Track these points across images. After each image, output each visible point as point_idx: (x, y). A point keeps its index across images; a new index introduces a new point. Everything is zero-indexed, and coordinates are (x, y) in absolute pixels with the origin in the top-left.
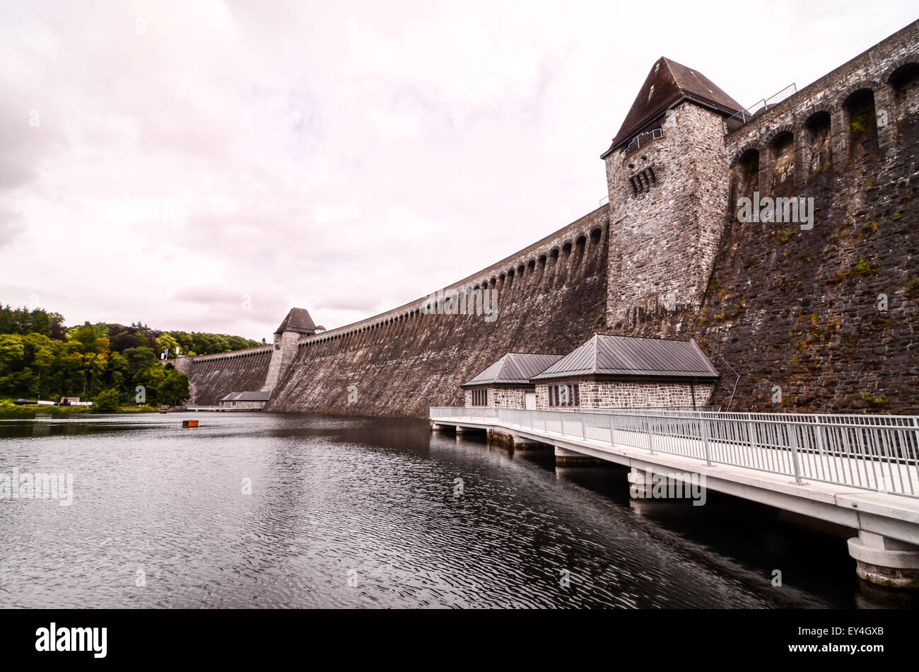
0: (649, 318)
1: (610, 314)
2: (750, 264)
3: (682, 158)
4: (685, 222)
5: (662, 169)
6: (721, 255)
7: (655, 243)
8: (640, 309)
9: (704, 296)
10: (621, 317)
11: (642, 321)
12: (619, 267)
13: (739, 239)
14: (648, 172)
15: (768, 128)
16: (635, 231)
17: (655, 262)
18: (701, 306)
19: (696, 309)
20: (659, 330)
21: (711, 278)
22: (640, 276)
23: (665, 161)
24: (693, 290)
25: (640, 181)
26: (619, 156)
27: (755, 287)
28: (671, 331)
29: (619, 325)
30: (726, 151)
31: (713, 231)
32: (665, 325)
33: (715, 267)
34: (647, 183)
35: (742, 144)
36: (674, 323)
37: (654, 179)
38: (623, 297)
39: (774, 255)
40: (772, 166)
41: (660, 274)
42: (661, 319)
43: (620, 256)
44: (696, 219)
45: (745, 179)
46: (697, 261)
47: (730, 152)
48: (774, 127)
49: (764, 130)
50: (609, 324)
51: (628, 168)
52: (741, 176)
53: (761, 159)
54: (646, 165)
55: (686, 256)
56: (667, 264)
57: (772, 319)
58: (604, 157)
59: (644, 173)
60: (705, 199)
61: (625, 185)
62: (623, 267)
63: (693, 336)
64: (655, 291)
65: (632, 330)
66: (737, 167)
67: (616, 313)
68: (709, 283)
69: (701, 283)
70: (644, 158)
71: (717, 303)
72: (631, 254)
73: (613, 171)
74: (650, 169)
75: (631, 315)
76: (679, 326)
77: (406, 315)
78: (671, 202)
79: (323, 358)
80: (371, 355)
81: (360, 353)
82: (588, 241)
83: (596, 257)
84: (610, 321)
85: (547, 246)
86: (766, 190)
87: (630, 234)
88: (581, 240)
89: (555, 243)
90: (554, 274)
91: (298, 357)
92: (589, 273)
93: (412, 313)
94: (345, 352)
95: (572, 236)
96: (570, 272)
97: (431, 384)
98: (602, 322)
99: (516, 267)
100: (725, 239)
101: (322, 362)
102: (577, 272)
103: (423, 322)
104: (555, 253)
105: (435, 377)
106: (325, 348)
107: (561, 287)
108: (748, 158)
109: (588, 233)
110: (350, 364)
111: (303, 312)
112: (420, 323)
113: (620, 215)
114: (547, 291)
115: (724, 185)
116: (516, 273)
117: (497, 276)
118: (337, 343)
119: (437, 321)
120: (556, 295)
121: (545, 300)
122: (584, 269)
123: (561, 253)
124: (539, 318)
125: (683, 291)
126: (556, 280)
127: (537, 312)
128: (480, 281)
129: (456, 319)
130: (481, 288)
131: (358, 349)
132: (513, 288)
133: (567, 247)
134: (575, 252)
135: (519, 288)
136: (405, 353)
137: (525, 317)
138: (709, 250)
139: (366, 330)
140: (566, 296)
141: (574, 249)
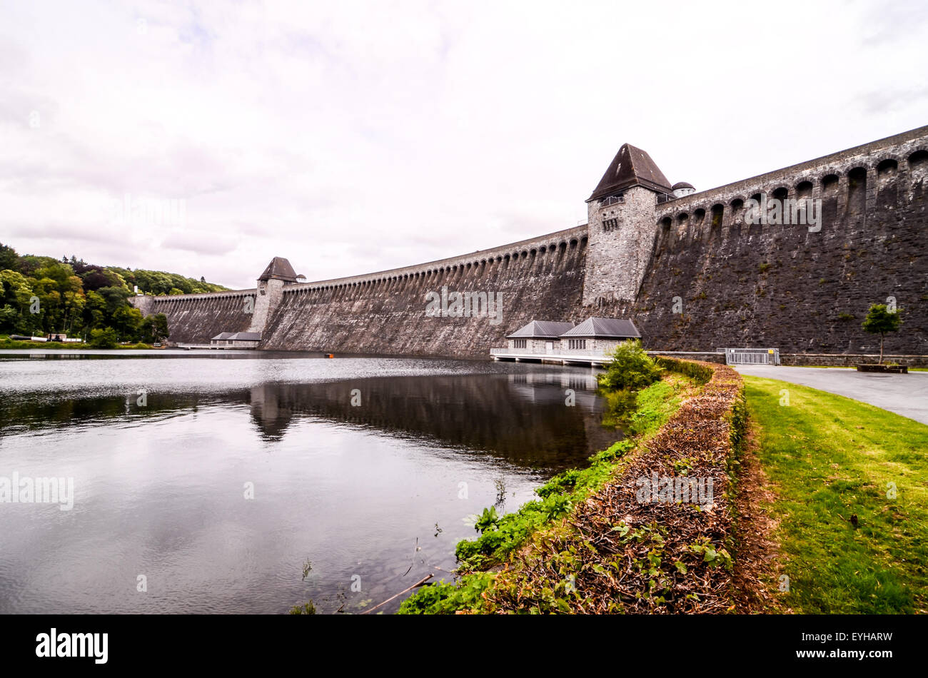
0: (608, 304)
1: (585, 299)
2: (660, 283)
3: (633, 218)
4: (631, 256)
5: (622, 221)
6: (647, 275)
7: (614, 263)
8: (603, 299)
9: (637, 296)
10: (592, 302)
11: (604, 305)
12: (592, 272)
13: (657, 268)
14: (614, 221)
15: (677, 209)
16: (603, 253)
17: (613, 274)
18: (635, 302)
19: (633, 303)
20: (613, 312)
21: (641, 287)
22: (604, 280)
23: (624, 217)
24: (632, 293)
25: (608, 225)
26: (596, 204)
27: (661, 296)
28: (619, 313)
29: (590, 306)
30: (655, 214)
31: (645, 261)
32: (616, 309)
33: (643, 281)
34: (613, 226)
35: (664, 213)
36: (621, 309)
37: (617, 226)
38: (593, 291)
39: (671, 281)
40: (677, 229)
41: (616, 281)
42: (614, 305)
43: (593, 266)
44: (637, 255)
45: (664, 231)
46: (636, 278)
47: (657, 216)
48: (680, 209)
49: (675, 209)
50: (584, 305)
51: (602, 215)
52: (661, 230)
53: (672, 225)
54: (613, 217)
55: (630, 274)
56: (620, 276)
57: (666, 313)
58: (587, 202)
59: (611, 221)
60: (642, 243)
61: (601, 225)
62: (595, 273)
63: (630, 317)
64: (612, 290)
65: (598, 310)
66: (660, 225)
67: (588, 299)
68: (640, 290)
69: (636, 290)
70: (613, 213)
71: (643, 301)
72: (600, 266)
73: (592, 212)
74: (615, 220)
75: (598, 301)
76: (624, 310)
77: (406, 276)
78: (625, 242)
79: (315, 306)
80: (371, 306)
81: (358, 304)
82: (568, 246)
83: (573, 259)
84: (585, 303)
85: (538, 243)
86: (672, 244)
87: (600, 254)
88: (563, 245)
89: (543, 243)
90: (542, 264)
91: (284, 302)
92: (568, 268)
93: (412, 276)
94: (340, 301)
95: (557, 240)
96: (554, 265)
97: (447, 333)
98: (580, 302)
99: (511, 253)
100: (650, 266)
101: (315, 308)
102: (560, 266)
103: (423, 284)
104: (543, 249)
105: (448, 328)
106: (315, 296)
107: (548, 274)
108: (666, 222)
109: (568, 241)
110: (349, 313)
111: (286, 261)
112: (421, 284)
113: (595, 241)
114: (537, 275)
115: (653, 234)
116: (511, 258)
117: (495, 257)
118: (329, 293)
119: (438, 284)
120: (545, 280)
121: (536, 282)
122: (564, 265)
123: (547, 251)
124: (533, 294)
125: (627, 292)
126: (544, 269)
127: (531, 289)
128: (479, 259)
129: (458, 285)
130: (480, 264)
131: (355, 300)
132: (509, 268)
133: (553, 247)
134: (558, 252)
135: (514, 269)
136: (410, 307)
137: (522, 291)
138: (641, 272)
139: (362, 284)
140: (552, 281)
141: (557, 249)
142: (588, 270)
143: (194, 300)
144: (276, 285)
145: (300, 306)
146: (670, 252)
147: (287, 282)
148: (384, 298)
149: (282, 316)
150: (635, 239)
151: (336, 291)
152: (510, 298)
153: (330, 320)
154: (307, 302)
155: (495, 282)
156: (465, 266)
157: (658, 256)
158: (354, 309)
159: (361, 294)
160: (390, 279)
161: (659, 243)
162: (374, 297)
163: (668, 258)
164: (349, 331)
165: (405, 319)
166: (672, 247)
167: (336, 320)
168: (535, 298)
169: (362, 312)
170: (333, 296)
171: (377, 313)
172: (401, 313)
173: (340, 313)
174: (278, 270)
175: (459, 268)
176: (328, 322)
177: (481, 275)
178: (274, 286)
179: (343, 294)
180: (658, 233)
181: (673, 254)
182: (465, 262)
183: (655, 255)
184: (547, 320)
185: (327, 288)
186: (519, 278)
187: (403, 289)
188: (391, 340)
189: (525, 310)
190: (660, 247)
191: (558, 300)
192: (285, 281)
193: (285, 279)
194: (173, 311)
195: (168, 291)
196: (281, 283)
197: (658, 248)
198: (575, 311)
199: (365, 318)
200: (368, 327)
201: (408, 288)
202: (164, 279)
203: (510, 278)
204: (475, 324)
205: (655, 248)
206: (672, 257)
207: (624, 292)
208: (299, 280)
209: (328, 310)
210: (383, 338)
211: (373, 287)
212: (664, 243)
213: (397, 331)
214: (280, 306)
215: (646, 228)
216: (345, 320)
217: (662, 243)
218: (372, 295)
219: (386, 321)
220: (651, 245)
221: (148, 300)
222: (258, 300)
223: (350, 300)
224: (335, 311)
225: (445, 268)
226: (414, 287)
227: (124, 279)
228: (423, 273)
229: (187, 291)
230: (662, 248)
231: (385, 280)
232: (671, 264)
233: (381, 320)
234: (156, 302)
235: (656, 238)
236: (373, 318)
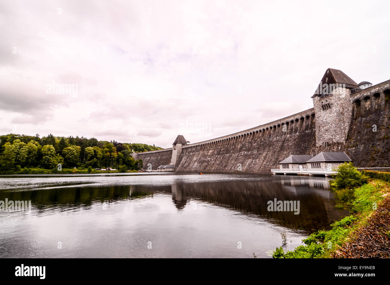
0: (330, 145)
1: (317, 143)
2: (359, 132)
3: (338, 102)
4: (340, 120)
5: (332, 104)
6: (350, 129)
7: (331, 125)
8: (327, 142)
9: (346, 140)
10: (321, 144)
11: (328, 146)
12: (319, 130)
13: (356, 125)
14: (328, 105)
15: (363, 95)
16: (324, 120)
17: (331, 130)
18: (346, 143)
19: (345, 144)
20: (334, 149)
21: (348, 135)
22: (326, 133)
23: (333, 102)
24: (343, 138)
25: (325, 107)
26: (317, 98)
27: (360, 139)
28: (337, 149)
29: (320, 146)
30: (351, 99)
31: (348, 122)
32: (335, 147)
33: (349, 132)
34: (327, 107)
35: (356, 98)
36: (338, 147)
37: (330, 107)
38: (321, 139)
39: (365, 131)
40: (364, 105)
41: (333, 133)
42: (334, 145)
43: (319, 127)
44: (343, 119)
45: (357, 107)
46: (344, 131)
47: (352, 99)
48: (365, 95)
49: (362, 95)
50: (317, 146)
51: (321, 103)
52: (355, 106)
53: (361, 103)
54: (327, 103)
55: (340, 129)
56: (335, 131)
57: (365, 148)
58: (312, 97)
59: (326, 105)
60: (346, 114)
61: (321, 108)
62: (321, 130)
63: (344, 151)
64: (331, 138)
65: (325, 148)
66: (355, 104)
67: (319, 143)
68: (347, 137)
69: (345, 137)
70: (326, 101)
71: (350, 142)
72: (323, 127)
73: (315, 102)
74: (328, 104)
75: (324, 144)
76: (340, 148)
77: (230, 139)
78: (335, 114)
79: (194, 153)
80: (216, 152)
81: (210, 151)
82: (305, 119)
83: (308, 124)
84: (317, 145)
85: (289, 119)
86: (363, 112)
87: (322, 121)
88: (302, 119)
89: (292, 118)
90: (292, 128)
91: (182, 152)
92: (306, 129)
93: (232, 138)
94: (203, 151)
95: (299, 117)
96: (299, 128)
97: (249, 162)
98: (314, 145)
99: (276, 125)
100: (352, 124)
101: (194, 154)
102: (302, 129)
103: (237, 141)
104: (292, 122)
105: (250, 160)
106: (194, 149)
107: (296, 133)
108: (358, 102)
109: (305, 117)
110: (207, 155)
111: (182, 136)
112: (236, 142)
113: (319, 115)
114: (290, 134)
115: (351, 109)
116: (277, 127)
117: (269, 127)
118: (199, 148)
119: (244, 141)
120: (295, 135)
121: (291, 137)
122: (304, 128)
123: (294, 122)
124: (290, 142)
125: (340, 138)
126: (294, 130)
127: (288, 140)
128: (262, 129)
129: (253, 141)
130: (262, 131)
131: (209, 150)
132: (276, 131)
133: (297, 120)
134: (300, 122)
135: (279, 132)
136: (232, 152)
137: (284, 142)
138: (347, 128)
139: (212, 143)
140: (299, 136)
141: (299, 121)
142: (317, 129)
143: (151, 153)
144: (179, 145)
145: (188, 153)
146: (362, 117)
147: (183, 144)
148: (221, 148)
149: (182, 158)
150: (341, 112)
151: (202, 147)
152: (278, 145)
153: (200, 159)
154: (191, 152)
155: (270, 138)
156: (255, 133)
157: (356, 119)
158: (209, 154)
159: (211, 148)
160: (223, 140)
161: (355, 113)
162: (217, 148)
163: (361, 120)
164: (208, 163)
165: (230, 157)
166: (363, 114)
167: (203, 159)
168: (291, 144)
169: (213, 155)
170: (201, 149)
171: (218, 155)
172: (229, 155)
173: (204, 156)
174: (180, 140)
175: (252, 133)
176: (199, 159)
177: (263, 136)
178: (179, 146)
179: (204, 148)
180: (353, 108)
181: (364, 117)
182: (255, 130)
183: (353, 118)
184: (298, 154)
185: (198, 146)
186: (282, 136)
187: (228, 144)
188: (225, 166)
189: (286, 150)
190: (356, 114)
191: (303, 145)
192: (182, 144)
193: (182, 143)
194: (145, 158)
195: (143, 150)
196: (181, 145)
197: (355, 115)
198: (313, 149)
199: (214, 157)
200: (215, 161)
201: (231, 144)
202: (141, 146)
203: (277, 136)
204: (262, 158)
205: (353, 115)
206: (364, 119)
207: (338, 138)
208: (187, 143)
209: (199, 155)
210: (222, 165)
211: (216, 144)
212: (358, 112)
213: (227, 162)
214: (181, 154)
215: (346, 106)
216: (206, 158)
217: (357, 113)
218: (216, 148)
219: (223, 158)
220: (351, 114)
221: (136, 154)
222: (173, 152)
223: (207, 150)
224: (202, 155)
225: (246, 134)
226: (233, 143)
227: (129, 147)
228: (237, 137)
229: (149, 150)
230: (357, 115)
231: (221, 141)
232: (364, 123)
233: (220, 158)
234: (139, 155)
235: (353, 110)
236: (217, 157)
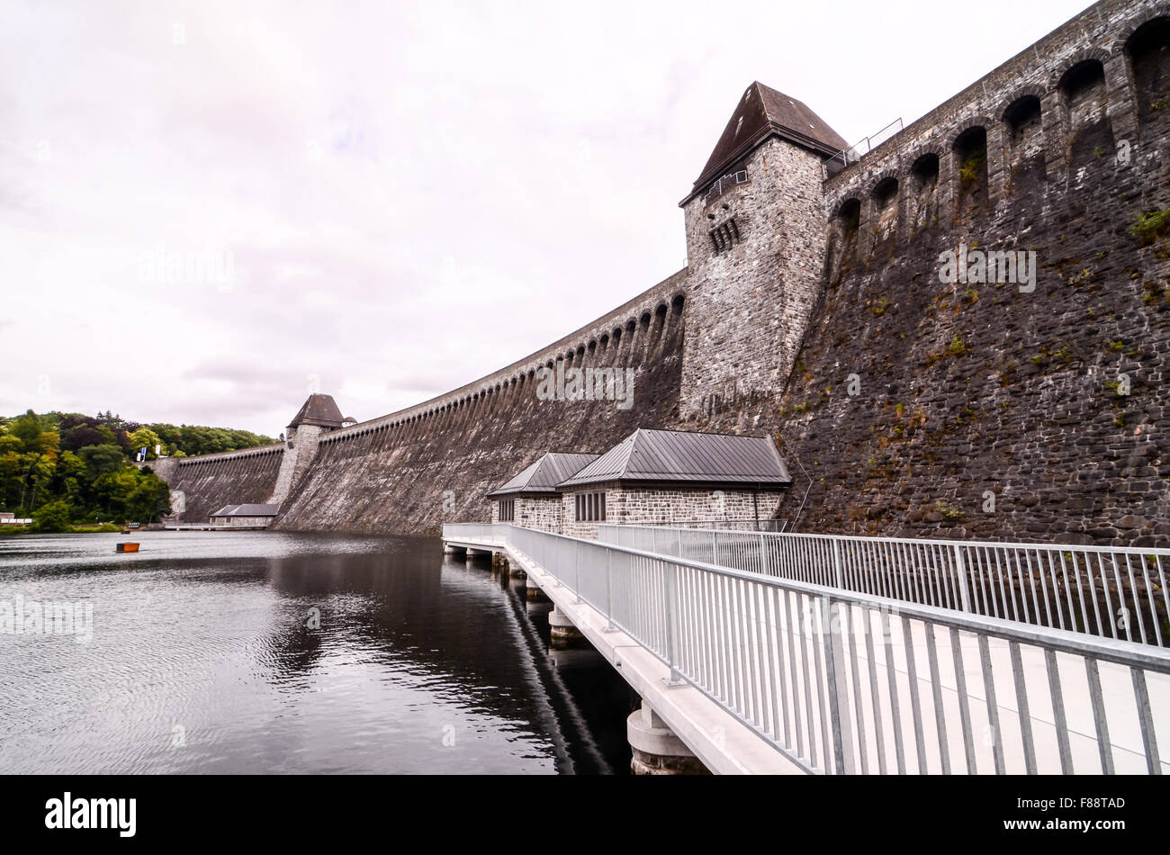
0: (726, 409)
1: (684, 403)
2: (841, 341)
3: (768, 208)
4: (769, 288)
5: (746, 221)
6: (811, 332)
7: (736, 314)
8: (717, 397)
9: (787, 381)
10: (696, 407)
11: (718, 412)
12: (696, 344)
13: (833, 310)
14: (729, 225)
15: (870, 173)
16: (715, 299)
17: (735, 337)
18: (783, 394)
19: (777, 397)
20: (735, 424)
21: (797, 359)
22: (717, 356)
23: (750, 211)
24: (775, 374)
25: (721, 236)
26: (699, 204)
28: (748, 425)
29: (692, 418)
30: (824, 202)
31: (803, 300)
32: (742, 418)
33: (803, 345)
34: (730, 238)
35: (842, 193)
36: (751, 415)
37: (737, 234)
38: (699, 383)
39: (867, 330)
40: (875, 221)
41: (740, 353)
42: (739, 409)
44: (782, 284)
45: (846, 236)
46: (781, 337)
47: (829, 202)
48: (877, 172)
49: (866, 175)
50: (682, 416)
51: (708, 220)
52: (840, 232)
53: (862, 211)
54: (728, 216)
55: (768, 331)
56: (747, 340)
57: (856, 410)
58: (684, 205)
59: (725, 225)
60: (794, 259)
61: (708, 243)
62: (700, 344)
63: (770, 431)
64: (733, 374)
65: (706, 424)
66: (837, 221)
67: (690, 402)
68: (795, 366)
69: (784, 364)
70: (726, 207)
71: (801, 390)
72: (710, 327)
73: (692, 222)
74: (732, 221)
75: (707, 405)
76: (756, 418)
78: (755, 263)
82: (669, 311)
84: (683, 412)
85: (624, 316)
86: (867, 253)
87: (709, 302)
89: (632, 312)
90: (629, 350)
92: (666, 353)
95: (651, 304)
96: (647, 350)
98: (675, 412)
99: (586, 342)
100: (819, 308)
102: (655, 350)
104: (631, 325)
108: (849, 211)
109: (669, 301)
113: (699, 278)
115: (820, 242)
116: (586, 351)
117: (565, 353)
122: (662, 348)
123: (638, 326)
125: (764, 376)
126: (630, 360)
132: (582, 368)
133: (646, 318)
134: (654, 325)
138: (796, 324)
140: (641, 380)
141: (653, 321)
146: (861, 271)
150: (775, 250)
157: (835, 287)
161: (837, 259)
163: (857, 285)
166: (866, 260)
175: (519, 380)
178: (305, 435)
180: (832, 238)
181: (871, 271)
183: (829, 283)
190: (840, 266)
197: (835, 270)
205: (827, 270)
206: (867, 280)
207: (757, 374)
212: (849, 257)
215: (801, 227)
217: (843, 259)
220: (819, 264)
230: (844, 268)
232: (866, 295)
234: (181, 466)
235: (831, 247)
